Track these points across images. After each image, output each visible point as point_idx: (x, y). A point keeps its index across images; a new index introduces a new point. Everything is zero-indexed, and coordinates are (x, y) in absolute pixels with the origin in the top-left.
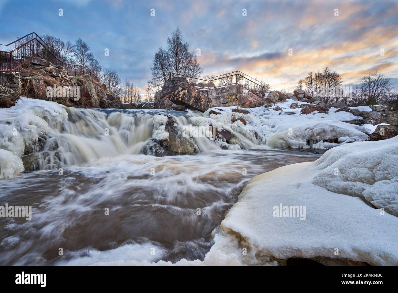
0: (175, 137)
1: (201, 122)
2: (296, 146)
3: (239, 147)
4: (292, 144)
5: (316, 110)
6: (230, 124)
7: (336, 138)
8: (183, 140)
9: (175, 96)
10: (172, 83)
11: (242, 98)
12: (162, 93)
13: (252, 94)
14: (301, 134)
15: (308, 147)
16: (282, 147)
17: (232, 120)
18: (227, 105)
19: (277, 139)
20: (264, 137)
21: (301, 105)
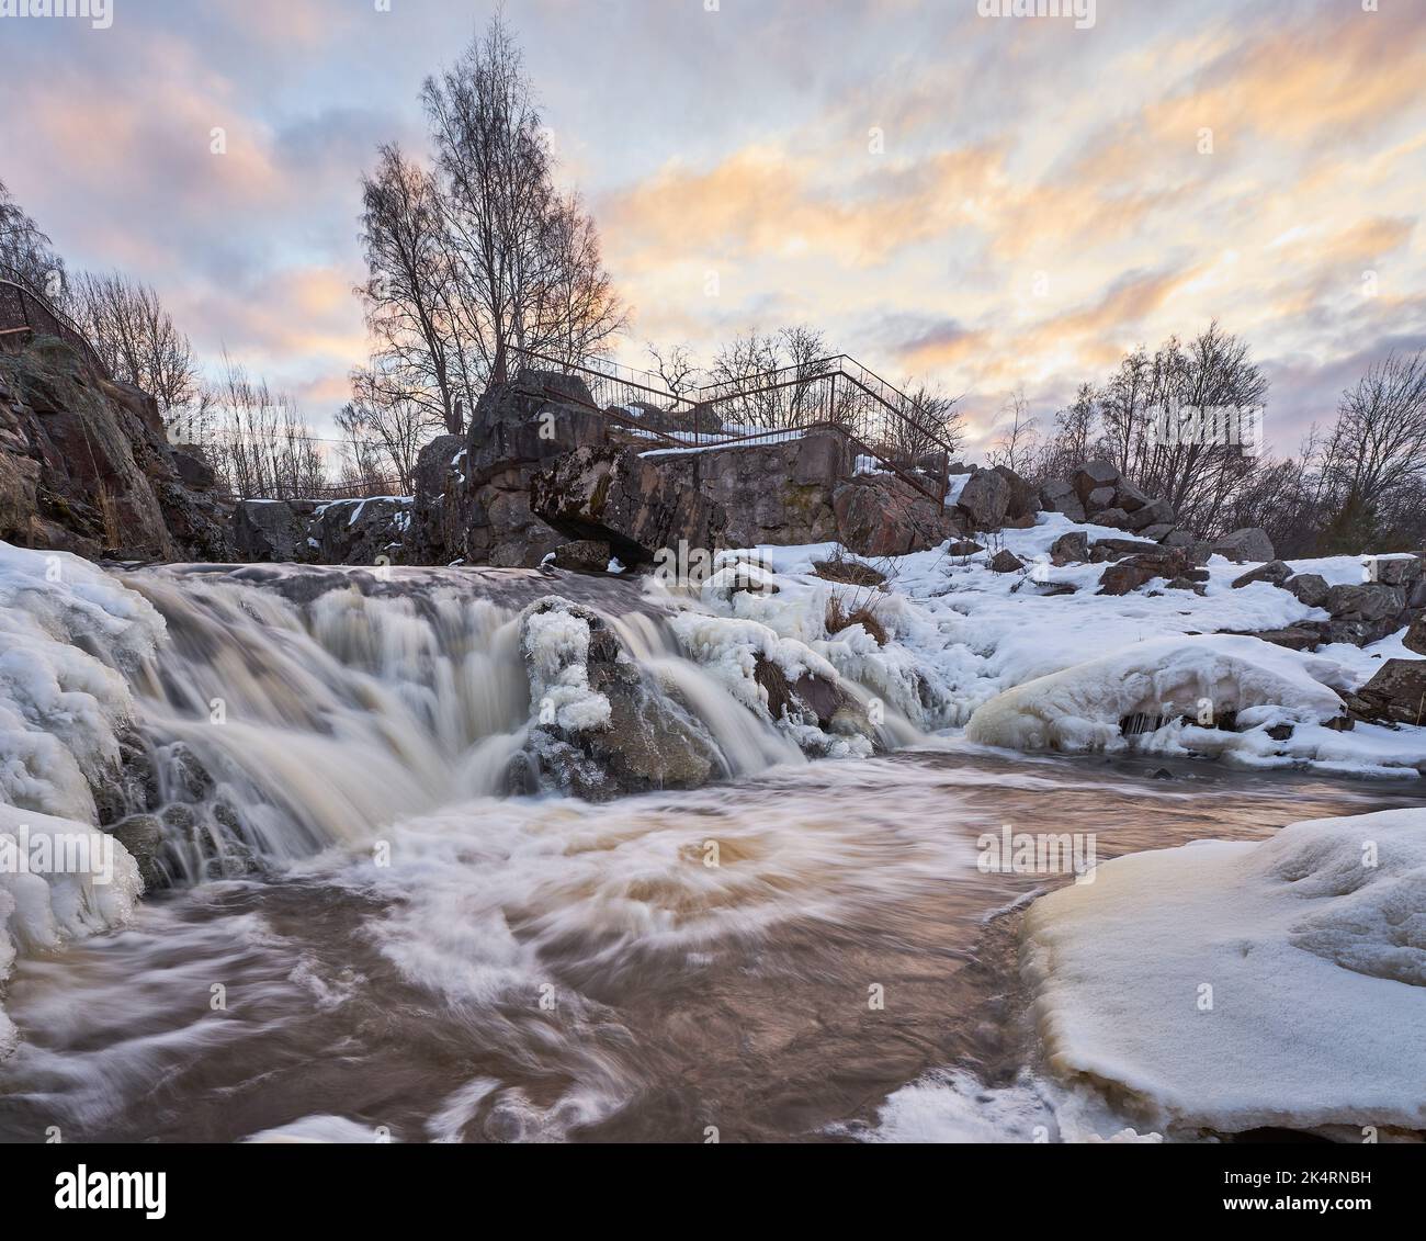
0: (634, 715)
1: (719, 643)
2: (1080, 741)
3: (868, 745)
4: (1069, 733)
5: (1158, 573)
6: (823, 644)
7: (1229, 708)
8: (665, 728)
9: (559, 491)
10: (518, 408)
11: (854, 505)
12: (472, 466)
13: (898, 486)
14: (1106, 694)
15: (1122, 744)
16: (1027, 743)
17: (827, 624)
18: (784, 534)
19: (1014, 713)
20: (951, 699)
21: (1100, 543)
